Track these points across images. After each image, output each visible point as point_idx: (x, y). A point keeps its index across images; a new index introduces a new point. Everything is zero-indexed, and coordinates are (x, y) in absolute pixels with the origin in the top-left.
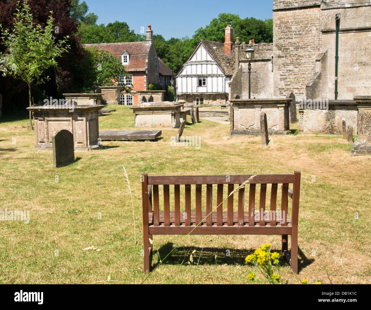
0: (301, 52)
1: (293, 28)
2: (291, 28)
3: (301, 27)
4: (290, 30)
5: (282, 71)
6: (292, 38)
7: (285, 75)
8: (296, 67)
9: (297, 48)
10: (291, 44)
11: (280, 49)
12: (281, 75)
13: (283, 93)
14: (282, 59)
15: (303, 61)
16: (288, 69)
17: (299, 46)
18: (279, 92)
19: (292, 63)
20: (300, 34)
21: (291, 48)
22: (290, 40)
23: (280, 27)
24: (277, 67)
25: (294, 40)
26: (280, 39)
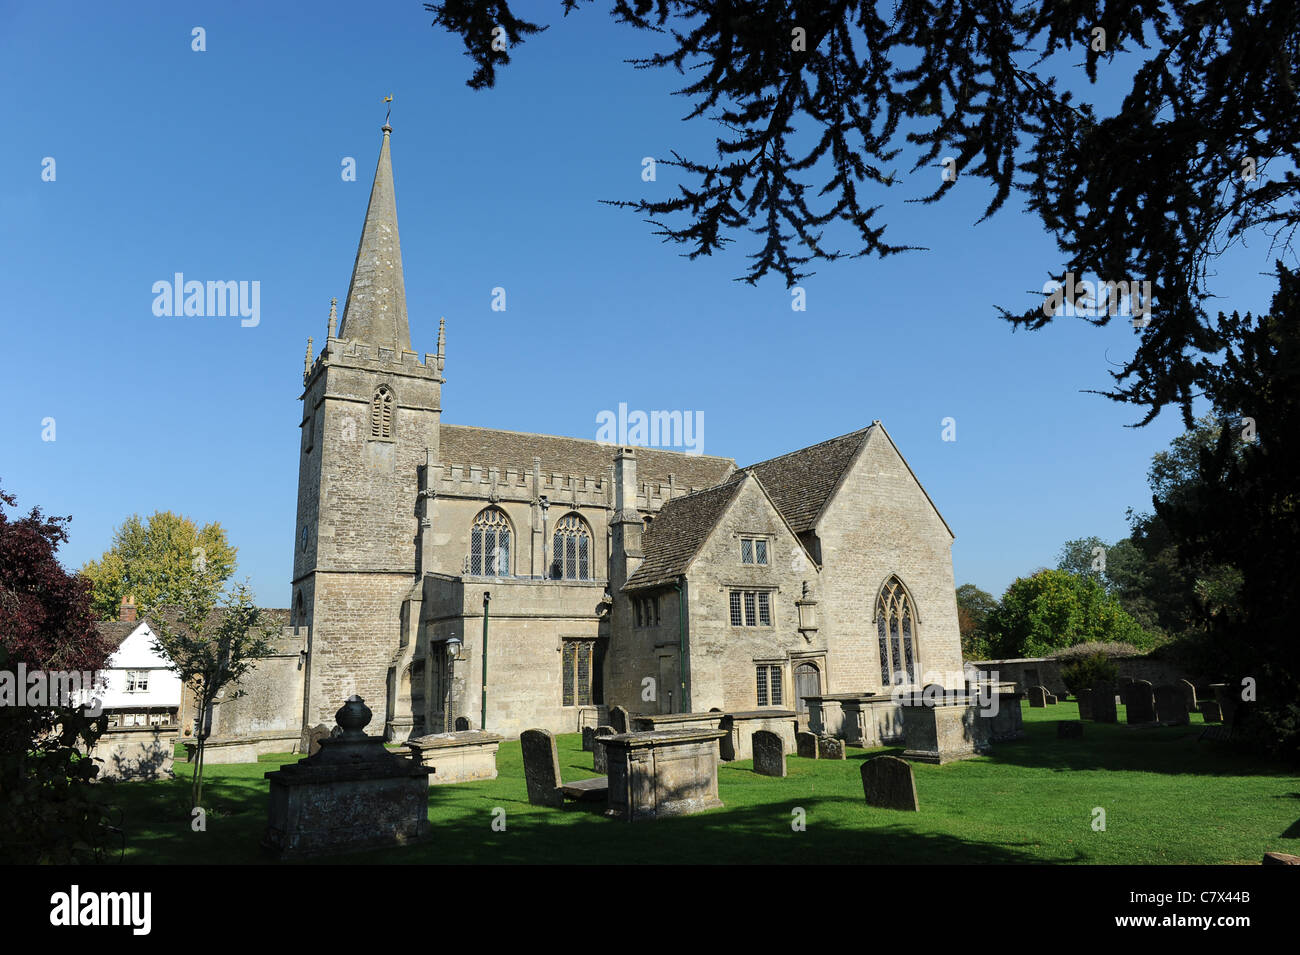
0: (361, 646)
1: (349, 605)
2: (345, 604)
3: (362, 603)
4: (343, 607)
5: (327, 677)
6: (346, 621)
7: (332, 684)
8: (351, 671)
9: (354, 638)
10: (345, 631)
11: (326, 639)
12: (324, 684)
13: (326, 718)
14: (327, 655)
15: (363, 661)
16: (337, 673)
17: (357, 634)
18: (319, 716)
19: (345, 663)
20: (360, 615)
21: (345, 638)
22: (343, 624)
23: (326, 601)
24: (319, 669)
25: (350, 624)
26: (325, 621)
